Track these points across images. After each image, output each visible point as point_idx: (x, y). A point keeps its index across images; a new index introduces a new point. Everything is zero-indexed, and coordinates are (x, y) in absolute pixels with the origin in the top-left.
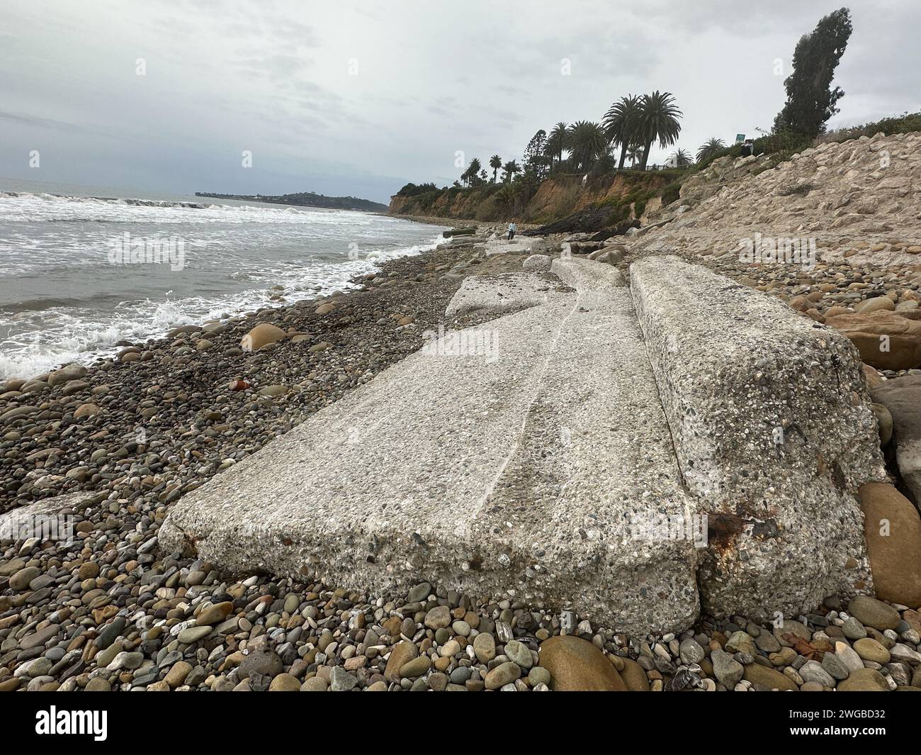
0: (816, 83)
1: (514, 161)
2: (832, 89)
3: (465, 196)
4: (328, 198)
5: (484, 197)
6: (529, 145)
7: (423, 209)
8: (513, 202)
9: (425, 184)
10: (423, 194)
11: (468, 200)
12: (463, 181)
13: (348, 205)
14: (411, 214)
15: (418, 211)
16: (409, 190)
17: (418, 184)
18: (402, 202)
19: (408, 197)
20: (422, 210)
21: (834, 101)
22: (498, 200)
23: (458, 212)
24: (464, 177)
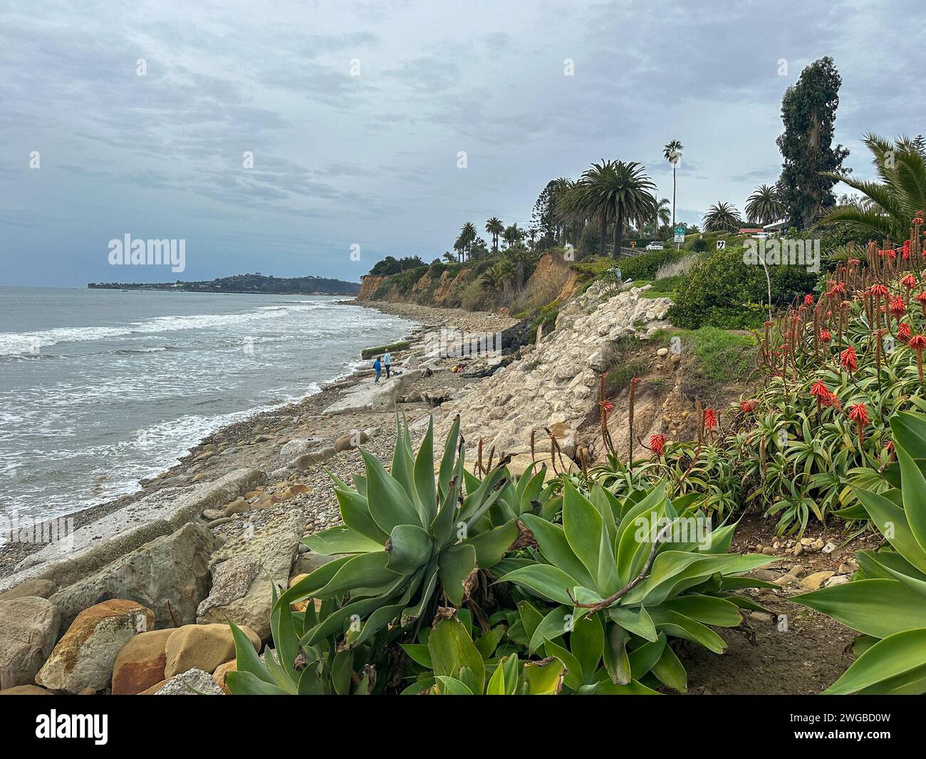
0: (812, 142)
1: (515, 225)
2: (833, 147)
3: (451, 276)
4: (279, 280)
5: (472, 278)
6: (539, 201)
7: (402, 292)
8: (502, 285)
9: (407, 259)
10: (403, 272)
11: (455, 281)
12: (457, 251)
13: (308, 288)
14: (386, 300)
15: (396, 296)
16: (387, 268)
17: (398, 258)
18: (375, 284)
19: (383, 276)
20: (400, 295)
21: (840, 161)
22: (485, 283)
23: (443, 298)
24: (458, 246)
